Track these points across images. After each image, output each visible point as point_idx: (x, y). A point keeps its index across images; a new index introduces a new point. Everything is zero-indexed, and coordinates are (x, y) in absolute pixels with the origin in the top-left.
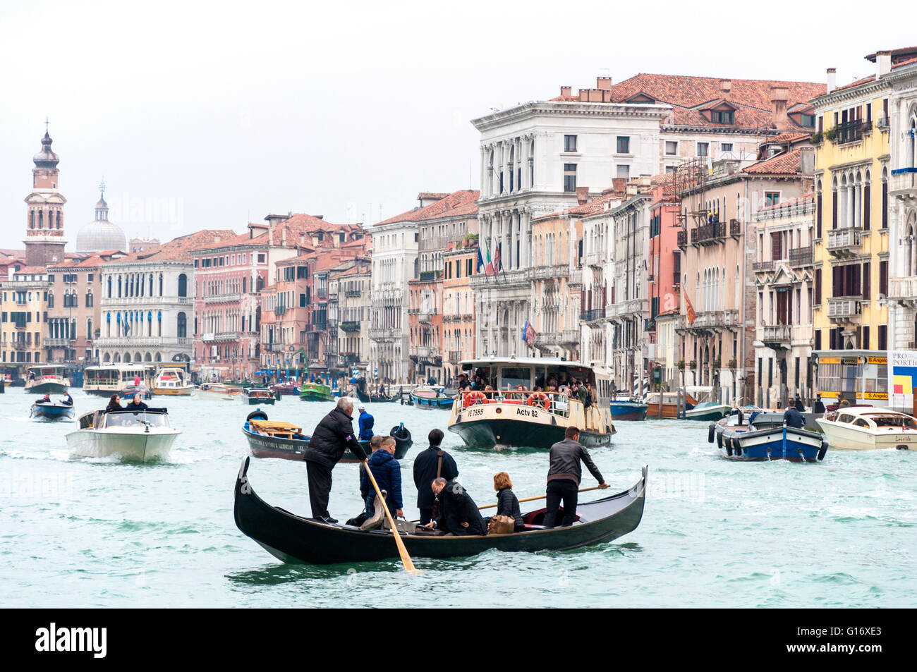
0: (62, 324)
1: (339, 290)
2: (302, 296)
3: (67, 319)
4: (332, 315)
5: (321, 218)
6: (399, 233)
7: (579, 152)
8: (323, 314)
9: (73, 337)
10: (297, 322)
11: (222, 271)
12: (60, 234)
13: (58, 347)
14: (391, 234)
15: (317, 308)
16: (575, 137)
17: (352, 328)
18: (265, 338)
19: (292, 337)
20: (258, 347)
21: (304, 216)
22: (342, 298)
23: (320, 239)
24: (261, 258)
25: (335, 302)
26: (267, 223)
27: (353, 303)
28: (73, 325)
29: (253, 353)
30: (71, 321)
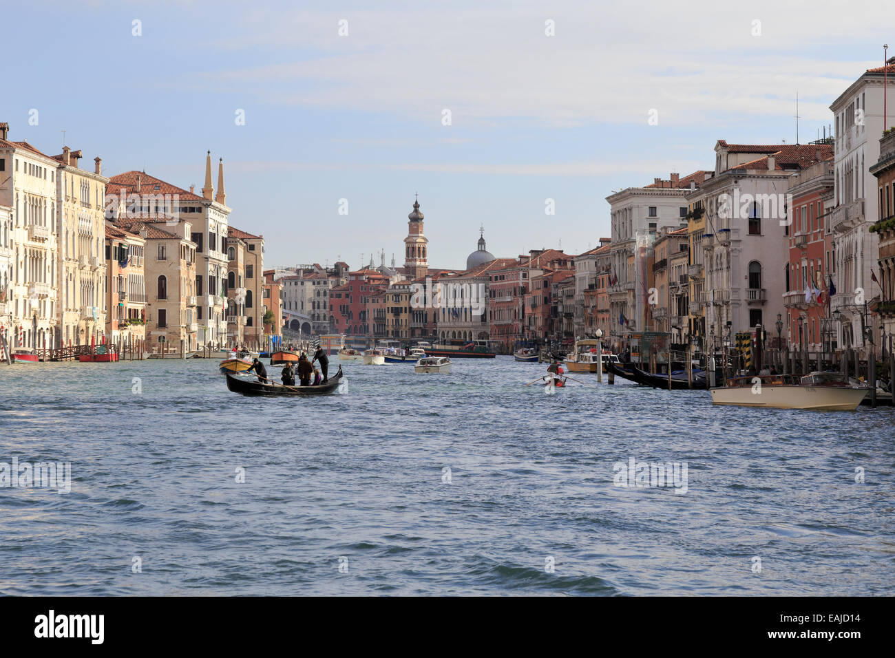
0: (420, 314)
1: (563, 295)
2: (546, 298)
3: (422, 311)
4: (560, 309)
5: (562, 251)
6: (587, 261)
7: (658, 217)
8: (556, 308)
9: (426, 322)
10: (543, 313)
11: (504, 283)
12: (425, 261)
13: (417, 328)
14: (583, 262)
15: (553, 305)
16: (656, 208)
17: (569, 316)
18: (527, 323)
19: (540, 323)
20: (523, 328)
21: (552, 250)
22: (565, 299)
23: (560, 264)
24: (524, 276)
25: (562, 302)
26: (530, 255)
27: (570, 302)
28: (426, 315)
29: (520, 331)
30: (424, 313)
